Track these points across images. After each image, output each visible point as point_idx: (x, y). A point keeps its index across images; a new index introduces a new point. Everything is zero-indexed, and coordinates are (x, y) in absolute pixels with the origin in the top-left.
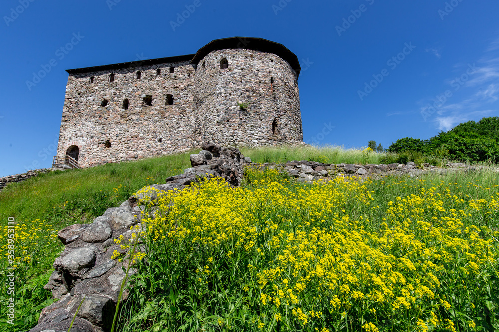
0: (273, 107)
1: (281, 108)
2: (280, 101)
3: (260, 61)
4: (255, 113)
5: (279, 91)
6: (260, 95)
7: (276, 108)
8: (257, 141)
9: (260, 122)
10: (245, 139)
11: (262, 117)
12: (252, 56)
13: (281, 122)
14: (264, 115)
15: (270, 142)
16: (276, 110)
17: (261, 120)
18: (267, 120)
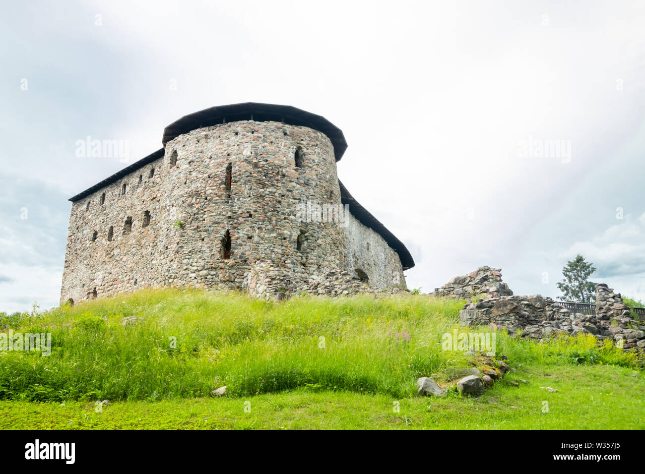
0: (224, 213)
1: (240, 212)
2: (238, 200)
3: (218, 141)
4: (194, 229)
5: (239, 183)
6: (206, 199)
7: (229, 214)
8: (194, 275)
9: (200, 244)
10: (181, 273)
11: (204, 234)
12: (206, 136)
13: (237, 236)
14: (206, 231)
15: (212, 273)
16: (230, 217)
17: (203, 240)
18: (212, 237)
